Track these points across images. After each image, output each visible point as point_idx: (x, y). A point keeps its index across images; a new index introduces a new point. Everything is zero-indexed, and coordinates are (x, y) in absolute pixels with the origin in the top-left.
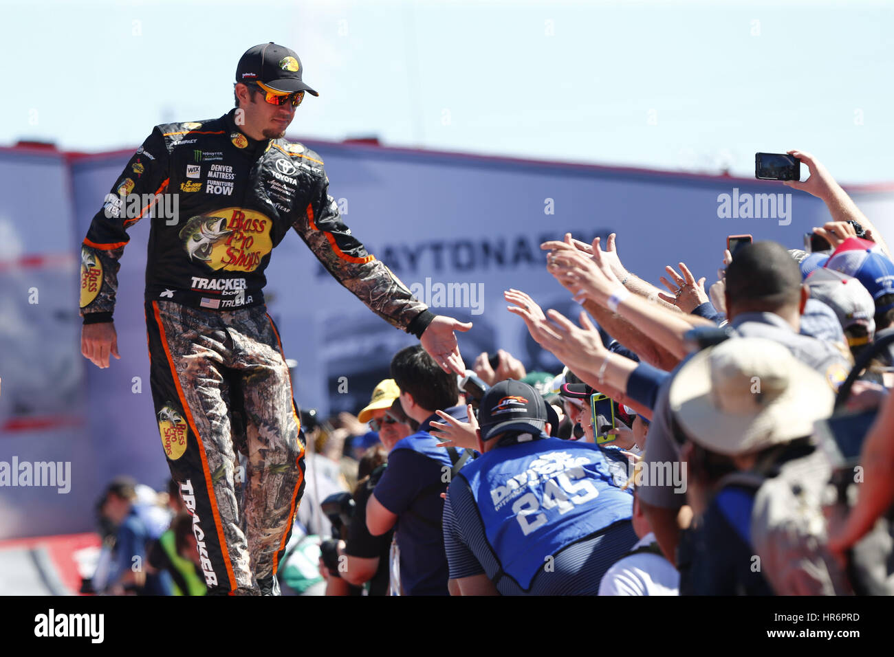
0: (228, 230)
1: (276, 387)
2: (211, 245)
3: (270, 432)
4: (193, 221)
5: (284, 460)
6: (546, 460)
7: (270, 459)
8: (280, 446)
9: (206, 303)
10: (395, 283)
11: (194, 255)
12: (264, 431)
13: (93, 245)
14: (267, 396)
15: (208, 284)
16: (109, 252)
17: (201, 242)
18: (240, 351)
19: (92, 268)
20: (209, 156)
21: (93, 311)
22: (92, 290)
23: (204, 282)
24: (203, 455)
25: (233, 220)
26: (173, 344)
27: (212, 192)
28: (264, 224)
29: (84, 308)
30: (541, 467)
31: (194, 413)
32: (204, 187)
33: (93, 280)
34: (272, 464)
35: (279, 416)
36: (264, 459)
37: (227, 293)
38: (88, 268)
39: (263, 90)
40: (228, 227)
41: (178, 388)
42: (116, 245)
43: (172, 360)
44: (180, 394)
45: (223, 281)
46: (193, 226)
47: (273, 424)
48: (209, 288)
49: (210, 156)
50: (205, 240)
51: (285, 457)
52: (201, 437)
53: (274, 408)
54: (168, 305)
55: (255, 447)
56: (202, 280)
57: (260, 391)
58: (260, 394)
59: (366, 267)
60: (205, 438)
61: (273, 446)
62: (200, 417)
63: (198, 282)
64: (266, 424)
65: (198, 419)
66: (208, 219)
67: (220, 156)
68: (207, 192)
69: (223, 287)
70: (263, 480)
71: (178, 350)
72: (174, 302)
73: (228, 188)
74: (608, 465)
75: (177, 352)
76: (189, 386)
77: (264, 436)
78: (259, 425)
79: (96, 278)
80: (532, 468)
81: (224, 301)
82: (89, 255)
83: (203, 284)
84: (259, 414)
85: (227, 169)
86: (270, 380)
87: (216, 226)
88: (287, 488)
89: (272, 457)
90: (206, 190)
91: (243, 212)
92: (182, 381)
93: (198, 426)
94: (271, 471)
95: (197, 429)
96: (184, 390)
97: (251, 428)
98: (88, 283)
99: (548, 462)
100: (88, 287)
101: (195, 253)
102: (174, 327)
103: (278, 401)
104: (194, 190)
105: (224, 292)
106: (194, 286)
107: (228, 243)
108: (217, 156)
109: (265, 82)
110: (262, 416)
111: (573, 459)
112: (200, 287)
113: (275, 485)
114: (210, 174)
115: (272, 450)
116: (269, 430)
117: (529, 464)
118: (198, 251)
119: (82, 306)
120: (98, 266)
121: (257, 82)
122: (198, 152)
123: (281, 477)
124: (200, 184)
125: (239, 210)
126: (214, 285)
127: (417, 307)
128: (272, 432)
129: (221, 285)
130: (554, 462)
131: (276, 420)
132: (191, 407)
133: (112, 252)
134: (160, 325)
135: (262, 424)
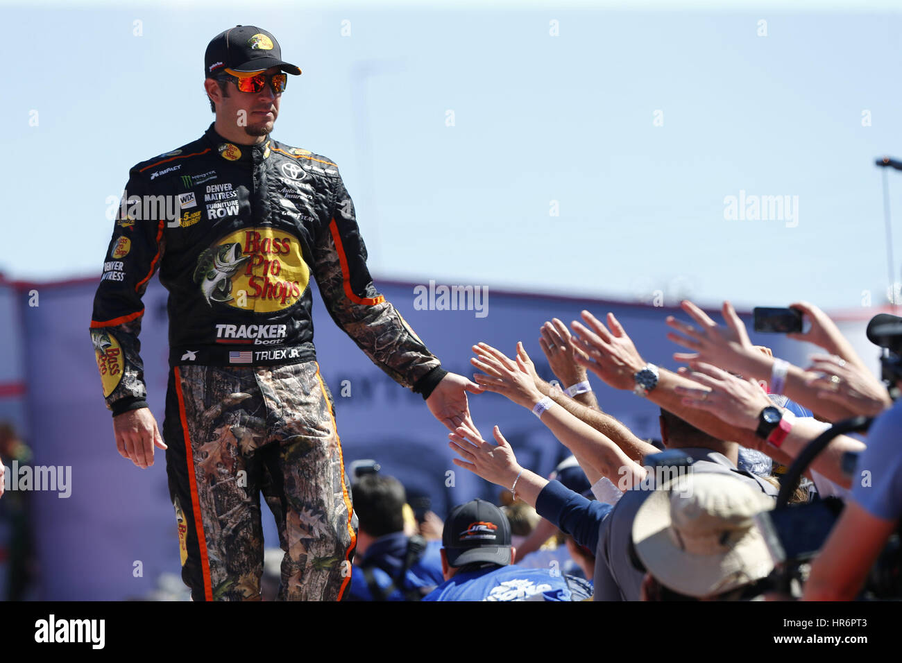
0: (244, 257)
1: (319, 462)
2: (229, 280)
3: (313, 517)
4: (203, 258)
5: (331, 551)
6: (507, 586)
7: (314, 551)
8: (326, 533)
9: (236, 358)
10: (406, 330)
11: (212, 298)
12: (307, 517)
13: (102, 324)
14: (310, 472)
15: (237, 332)
16: (124, 327)
17: (217, 280)
18: (277, 420)
19: (108, 349)
20: (199, 179)
21: (122, 397)
22: (115, 373)
23: (231, 329)
24: (206, 565)
25: (248, 242)
26: (193, 425)
27: (215, 217)
28: (287, 243)
29: (110, 396)
30: (502, 594)
31: (204, 513)
32: (204, 214)
33: (113, 362)
34: (315, 558)
35: (325, 498)
36: (307, 552)
37: (261, 342)
38: (104, 351)
39: (233, 77)
40: (245, 253)
41: (192, 481)
42: (129, 317)
43: (191, 445)
44: (192, 487)
45: (256, 328)
46: (206, 264)
47: (319, 509)
48: (238, 336)
49: (202, 179)
50: (220, 275)
51: (332, 546)
52: (208, 543)
53: (317, 488)
54: (191, 369)
55: (295, 539)
56: (229, 326)
57: (301, 469)
58: (301, 472)
59: (373, 310)
60: (212, 546)
61: (317, 534)
62: (211, 519)
63: (224, 330)
64: (308, 507)
65: (207, 521)
66: (219, 248)
67: (214, 175)
68: (210, 218)
69: (255, 335)
70: (304, 579)
71: (198, 432)
72: (198, 365)
73: (233, 208)
74: (570, 593)
75: (197, 435)
76: (205, 481)
77: (306, 523)
78: (301, 510)
79: (116, 359)
80: (492, 594)
81: (258, 353)
82: (101, 336)
83: (231, 332)
84: (301, 497)
85: (225, 187)
86: (312, 454)
87: (230, 255)
88: (333, 589)
89: (316, 548)
90: (207, 217)
91: (257, 231)
92: (198, 473)
93: (206, 530)
94: (314, 566)
95: (205, 533)
96: (198, 484)
97: (291, 514)
98: (107, 367)
99: (508, 589)
100: (108, 371)
101: (213, 295)
102: (194, 402)
103: (322, 479)
104: (194, 221)
105: (257, 341)
106: (219, 335)
107: (249, 273)
108: (210, 175)
109: (233, 68)
110: (304, 498)
111: (534, 586)
112: (227, 335)
113: (319, 585)
114: (207, 198)
115: (317, 539)
116: (312, 515)
117: (490, 590)
118: (216, 292)
119: (106, 396)
120: (114, 344)
121: (226, 70)
122: (186, 178)
123: (326, 573)
124: (199, 213)
125: (252, 230)
126: (244, 332)
127: (429, 362)
128: (315, 518)
129: (253, 331)
130: (515, 588)
131: (321, 502)
132: (203, 505)
133: (127, 325)
134: (180, 398)
135: (304, 508)
